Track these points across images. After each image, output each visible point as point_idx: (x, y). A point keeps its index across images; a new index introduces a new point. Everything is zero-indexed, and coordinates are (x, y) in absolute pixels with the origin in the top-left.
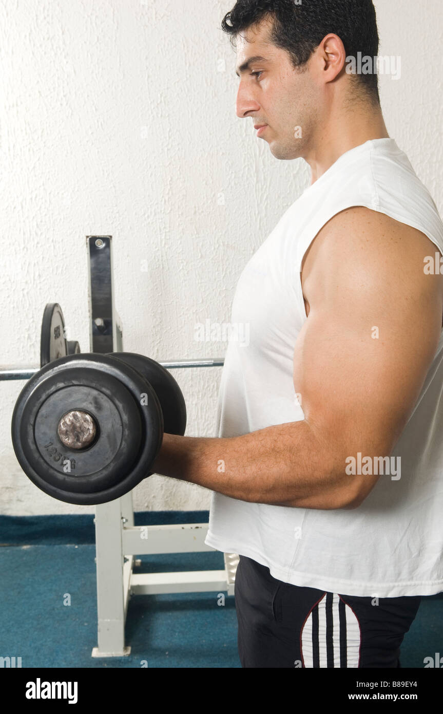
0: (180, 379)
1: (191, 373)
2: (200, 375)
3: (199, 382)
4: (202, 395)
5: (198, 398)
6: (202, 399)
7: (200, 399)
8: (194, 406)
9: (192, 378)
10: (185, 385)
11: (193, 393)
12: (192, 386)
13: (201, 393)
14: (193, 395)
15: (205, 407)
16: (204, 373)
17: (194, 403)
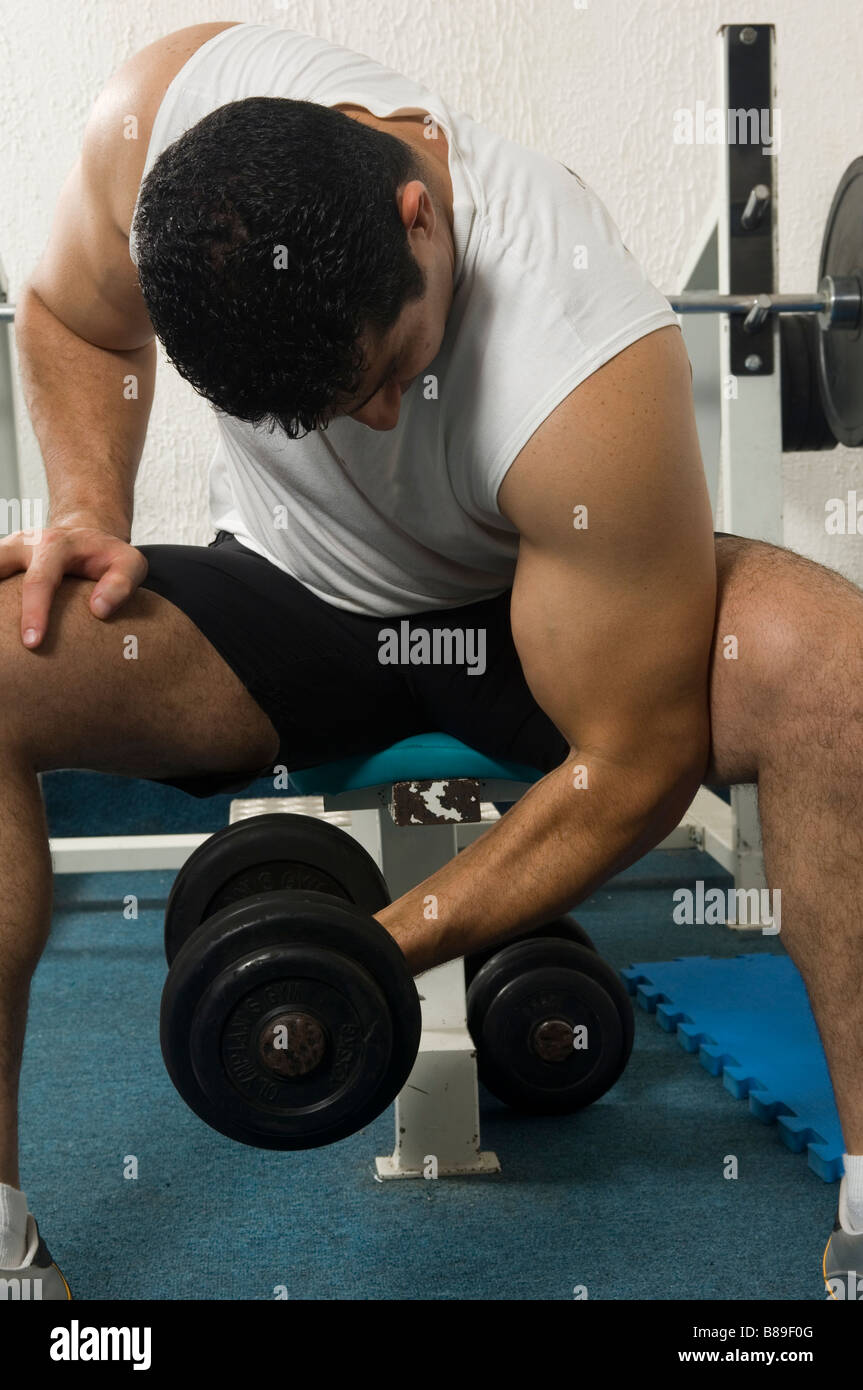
0: (152, 475)
1: (174, 460)
2: (194, 467)
3: (193, 481)
4: (199, 510)
5: (190, 516)
6: (198, 519)
7: (195, 518)
8: (181, 533)
9: (176, 471)
10: (160, 488)
11: (178, 504)
12: (176, 489)
13: (196, 507)
14: (178, 509)
15: (205, 537)
16: (203, 461)
17: (181, 526)
